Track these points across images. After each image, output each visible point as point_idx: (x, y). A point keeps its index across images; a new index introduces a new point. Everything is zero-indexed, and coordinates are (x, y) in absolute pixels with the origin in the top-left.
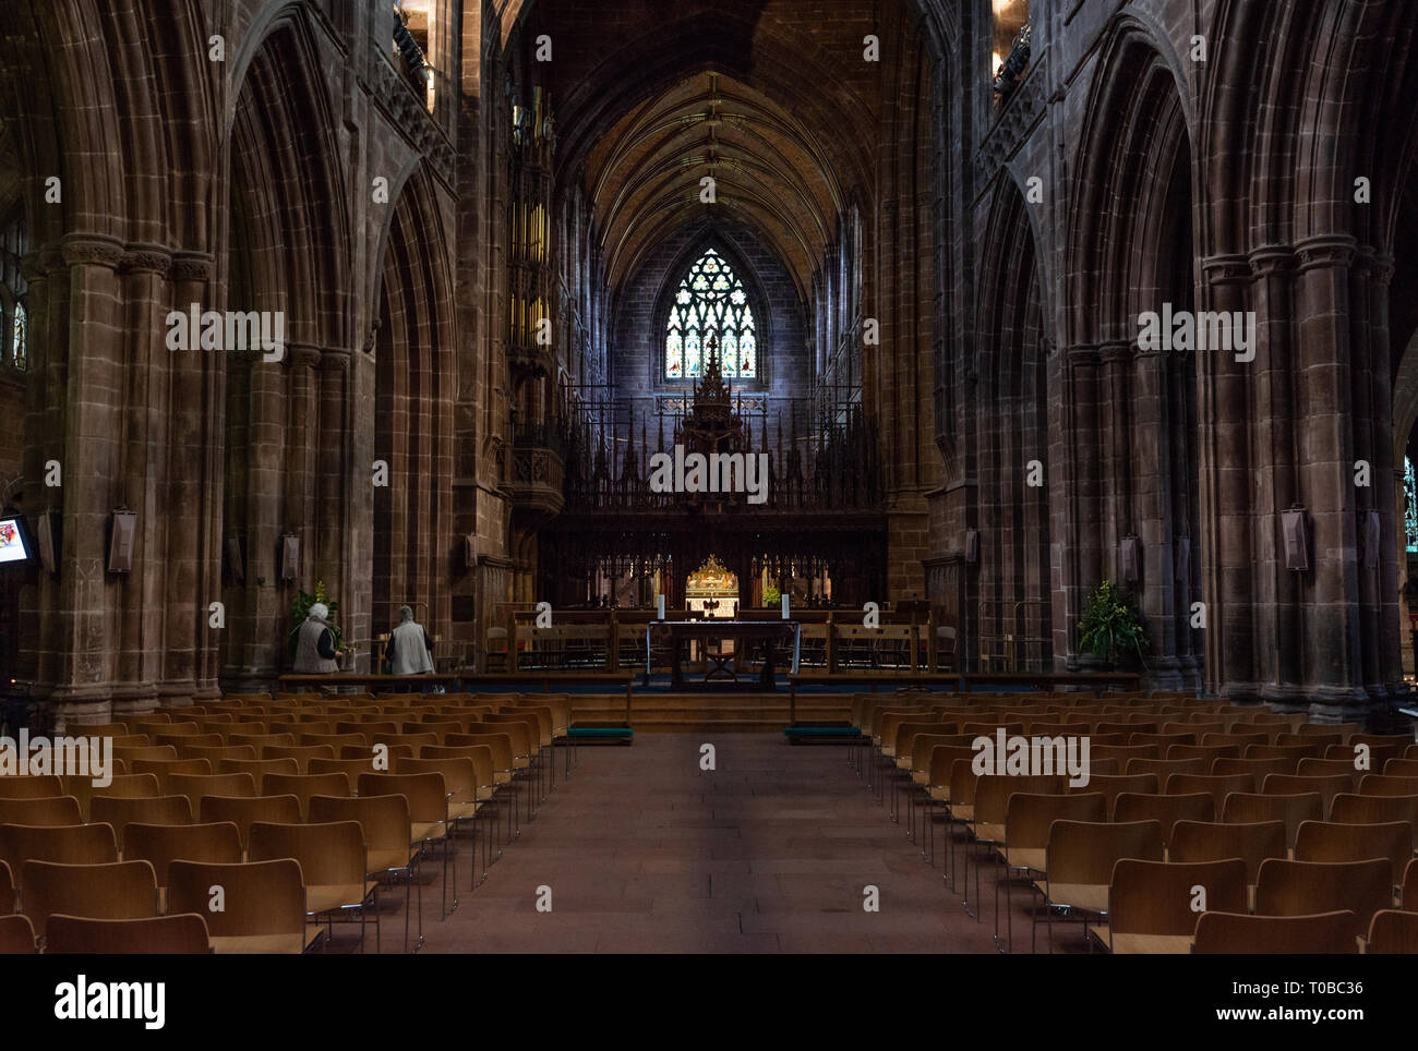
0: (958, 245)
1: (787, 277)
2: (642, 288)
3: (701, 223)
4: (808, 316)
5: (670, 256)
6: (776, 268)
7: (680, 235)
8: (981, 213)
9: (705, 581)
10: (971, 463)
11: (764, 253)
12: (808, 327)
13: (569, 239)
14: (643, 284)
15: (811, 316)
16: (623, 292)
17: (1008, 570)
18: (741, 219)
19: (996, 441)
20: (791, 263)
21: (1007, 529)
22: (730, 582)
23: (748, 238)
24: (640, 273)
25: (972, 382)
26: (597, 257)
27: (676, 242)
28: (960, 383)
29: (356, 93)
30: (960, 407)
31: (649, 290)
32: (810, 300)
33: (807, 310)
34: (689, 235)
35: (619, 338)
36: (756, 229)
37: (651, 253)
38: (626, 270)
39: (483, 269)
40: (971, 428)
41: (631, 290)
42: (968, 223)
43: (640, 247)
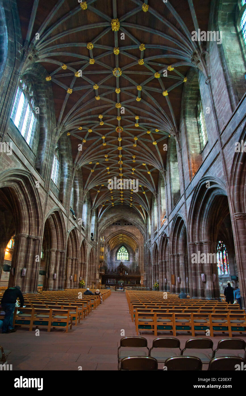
0: (146, 254)
8: (148, 251)
10: (147, 272)
17: (150, 282)
19: (149, 271)
21: (150, 278)
25: (147, 265)
28: (146, 266)
29: (88, 243)
30: (146, 267)
39: (98, 254)
40: (147, 269)
42: (147, 252)
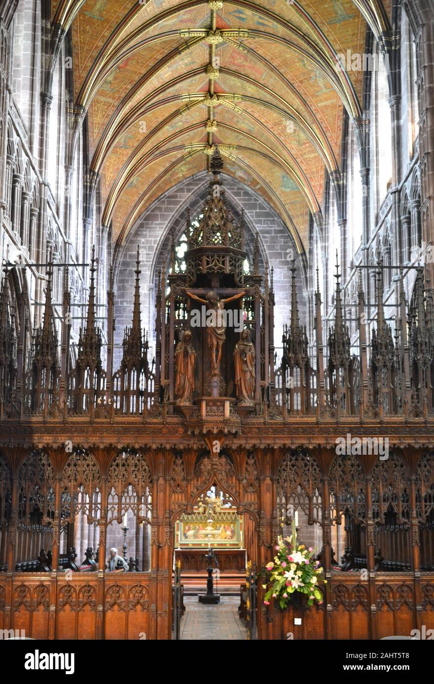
1: (285, 230)
2: (143, 240)
3: (201, 180)
4: (305, 267)
5: (171, 210)
6: (273, 222)
7: (181, 190)
9: (203, 532)
11: (261, 207)
12: (306, 278)
13: (42, 114)
14: (145, 236)
15: (307, 266)
16: (123, 243)
18: (240, 174)
20: (289, 216)
22: (229, 533)
23: (246, 193)
24: (141, 226)
26: (91, 183)
27: (176, 197)
31: (148, 242)
32: (307, 251)
33: (305, 261)
34: (189, 191)
35: (119, 289)
36: (254, 183)
37: (153, 206)
38: (127, 221)
41: (132, 242)
43: (140, 199)
